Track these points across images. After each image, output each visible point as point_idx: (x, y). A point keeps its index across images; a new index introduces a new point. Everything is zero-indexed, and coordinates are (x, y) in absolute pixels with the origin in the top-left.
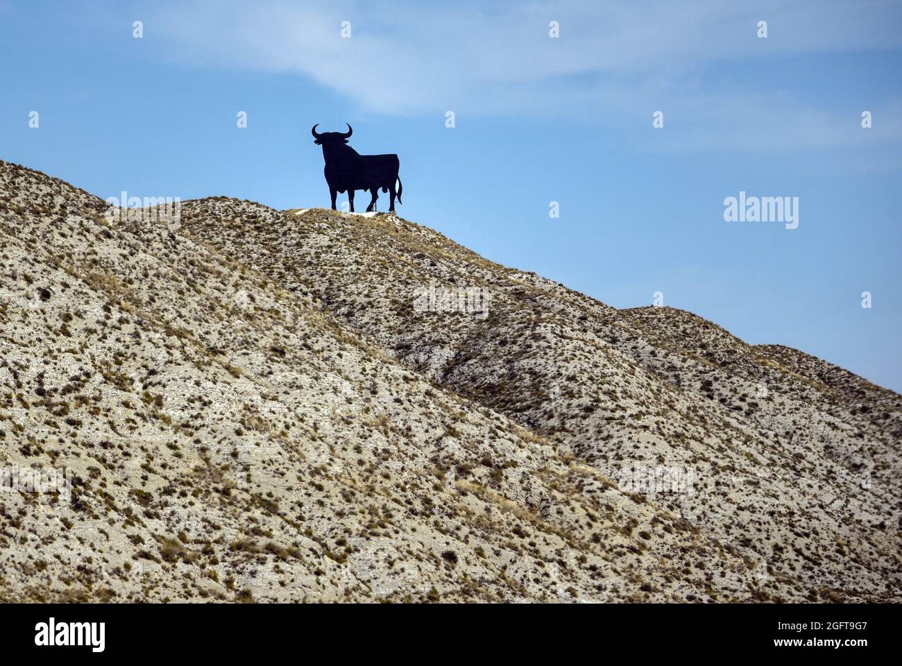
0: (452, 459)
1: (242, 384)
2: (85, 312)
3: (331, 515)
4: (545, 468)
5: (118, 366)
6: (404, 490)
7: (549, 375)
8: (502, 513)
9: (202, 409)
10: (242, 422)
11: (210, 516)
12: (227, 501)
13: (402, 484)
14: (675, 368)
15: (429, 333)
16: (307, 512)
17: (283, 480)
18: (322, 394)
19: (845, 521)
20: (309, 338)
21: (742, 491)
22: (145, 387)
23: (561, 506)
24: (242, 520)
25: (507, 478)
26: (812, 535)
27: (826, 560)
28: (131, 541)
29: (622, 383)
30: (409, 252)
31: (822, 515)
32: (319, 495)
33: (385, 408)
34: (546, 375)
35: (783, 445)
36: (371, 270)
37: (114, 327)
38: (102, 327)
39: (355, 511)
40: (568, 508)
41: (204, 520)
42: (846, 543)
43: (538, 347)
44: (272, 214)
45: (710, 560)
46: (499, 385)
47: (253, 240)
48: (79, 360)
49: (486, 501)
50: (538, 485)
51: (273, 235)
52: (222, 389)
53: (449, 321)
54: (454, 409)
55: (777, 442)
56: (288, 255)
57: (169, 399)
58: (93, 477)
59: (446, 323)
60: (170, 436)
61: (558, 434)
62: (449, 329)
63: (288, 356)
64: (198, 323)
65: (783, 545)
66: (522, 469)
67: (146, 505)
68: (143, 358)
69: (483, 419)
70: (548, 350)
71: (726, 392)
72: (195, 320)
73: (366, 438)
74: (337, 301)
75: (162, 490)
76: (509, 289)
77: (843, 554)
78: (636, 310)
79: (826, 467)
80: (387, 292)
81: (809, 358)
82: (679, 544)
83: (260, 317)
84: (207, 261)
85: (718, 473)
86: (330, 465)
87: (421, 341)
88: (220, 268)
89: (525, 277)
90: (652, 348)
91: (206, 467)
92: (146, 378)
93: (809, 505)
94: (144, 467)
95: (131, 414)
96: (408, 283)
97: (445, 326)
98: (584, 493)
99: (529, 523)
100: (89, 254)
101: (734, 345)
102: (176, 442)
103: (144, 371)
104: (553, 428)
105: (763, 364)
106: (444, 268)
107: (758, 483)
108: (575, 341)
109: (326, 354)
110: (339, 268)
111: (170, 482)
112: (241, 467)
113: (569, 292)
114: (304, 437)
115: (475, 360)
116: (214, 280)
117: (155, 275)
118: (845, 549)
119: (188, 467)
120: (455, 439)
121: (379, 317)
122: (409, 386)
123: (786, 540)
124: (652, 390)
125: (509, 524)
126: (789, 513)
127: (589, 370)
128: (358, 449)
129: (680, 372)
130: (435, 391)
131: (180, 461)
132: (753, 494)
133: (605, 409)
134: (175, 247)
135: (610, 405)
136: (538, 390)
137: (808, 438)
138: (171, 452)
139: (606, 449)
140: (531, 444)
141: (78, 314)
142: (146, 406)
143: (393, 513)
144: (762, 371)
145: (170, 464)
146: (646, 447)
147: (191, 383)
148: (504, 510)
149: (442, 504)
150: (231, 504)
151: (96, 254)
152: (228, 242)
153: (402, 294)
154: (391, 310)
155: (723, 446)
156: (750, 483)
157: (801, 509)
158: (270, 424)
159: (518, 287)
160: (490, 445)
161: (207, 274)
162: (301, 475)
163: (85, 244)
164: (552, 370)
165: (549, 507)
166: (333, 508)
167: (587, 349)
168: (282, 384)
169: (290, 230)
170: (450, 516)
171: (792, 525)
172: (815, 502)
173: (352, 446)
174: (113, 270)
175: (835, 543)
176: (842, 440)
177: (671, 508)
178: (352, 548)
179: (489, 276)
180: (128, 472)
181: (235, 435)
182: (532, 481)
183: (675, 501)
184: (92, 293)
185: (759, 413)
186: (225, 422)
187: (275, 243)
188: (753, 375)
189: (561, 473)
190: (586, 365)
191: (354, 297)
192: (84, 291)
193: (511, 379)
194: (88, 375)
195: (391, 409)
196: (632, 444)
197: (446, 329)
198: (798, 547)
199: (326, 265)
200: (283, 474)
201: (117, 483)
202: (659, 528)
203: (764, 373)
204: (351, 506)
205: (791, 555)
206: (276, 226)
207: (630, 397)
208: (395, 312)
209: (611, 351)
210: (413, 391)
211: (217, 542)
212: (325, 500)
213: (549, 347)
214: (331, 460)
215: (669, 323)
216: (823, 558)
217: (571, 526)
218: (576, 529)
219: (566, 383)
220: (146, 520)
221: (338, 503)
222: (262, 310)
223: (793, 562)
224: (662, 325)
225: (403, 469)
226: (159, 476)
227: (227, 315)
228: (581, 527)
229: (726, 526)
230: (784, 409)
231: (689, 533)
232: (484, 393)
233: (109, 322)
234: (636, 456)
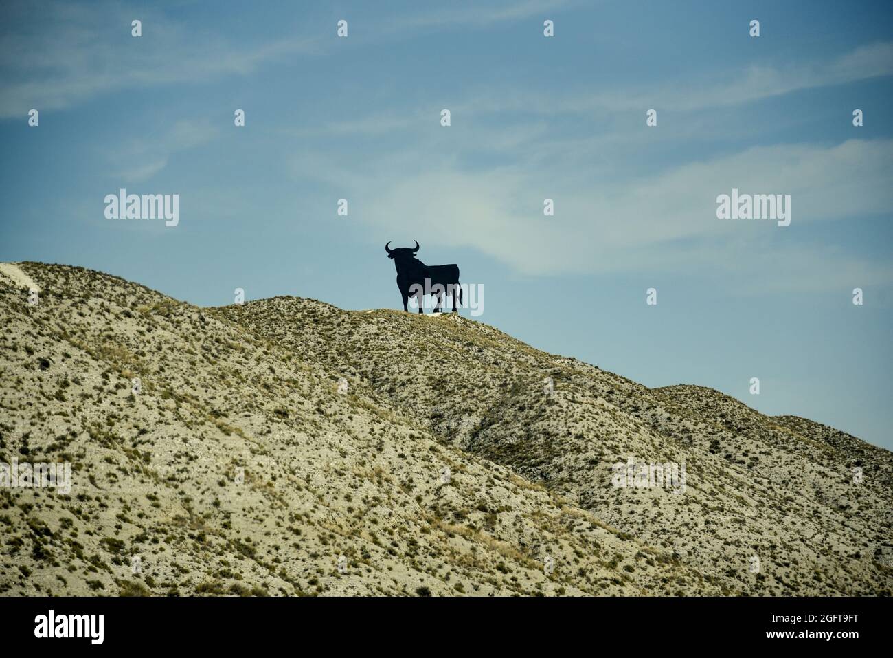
0: (450, 506)
1: (233, 440)
2: (83, 379)
3: (306, 556)
4: (539, 511)
5: (109, 427)
6: (391, 533)
7: (561, 435)
8: (487, 552)
9: (188, 464)
10: (227, 474)
11: (179, 561)
12: (200, 546)
13: (390, 528)
14: (688, 430)
15: (459, 403)
16: (283, 555)
17: (262, 526)
18: (317, 449)
19: (823, 552)
20: (323, 404)
21: (729, 528)
22: (135, 445)
23: (551, 545)
24: (213, 564)
25: (500, 521)
26: (792, 565)
27: (804, 586)
28: (90, 587)
29: (625, 439)
30: (460, 341)
31: (802, 547)
32: (295, 539)
33: (390, 463)
34: (558, 434)
35: (776, 490)
36: (412, 353)
37: (110, 392)
38: (98, 392)
39: (329, 552)
40: (557, 546)
41: (173, 565)
42: (823, 571)
43: (551, 411)
44: (329, 308)
45: (689, 589)
46: (518, 445)
47: (311, 331)
48: (68, 421)
49: (472, 541)
50: (530, 527)
51: (329, 327)
52: (209, 445)
53: (477, 393)
54: (455, 462)
55: (771, 488)
56: (341, 343)
57: (157, 455)
58: (64, 527)
59: (475, 394)
60: (150, 488)
61: (566, 484)
62: (477, 399)
63: (291, 417)
64: (204, 389)
65: (765, 575)
66: (515, 513)
67: (116, 552)
68: (135, 419)
69: (482, 470)
70: (560, 414)
71: (731, 449)
72: (202, 386)
73: (357, 488)
74: (381, 380)
75: (135, 537)
76: (549, 370)
77: (820, 580)
78: (667, 389)
79: (813, 508)
80: (425, 370)
81: (817, 425)
82: (661, 575)
83: (277, 386)
84: (233, 339)
85: (708, 513)
86: (313, 511)
87: (452, 411)
88: (246, 345)
89: (566, 361)
90: (669, 415)
91: (188, 515)
92: (136, 437)
93: (790, 539)
94: (119, 517)
95: (113, 469)
96: (443, 362)
97: (474, 396)
98: (574, 533)
99: (512, 560)
100: (105, 331)
101: (749, 414)
102: (156, 493)
103: (135, 431)
104: (562, 479)
105: (772, 429)
106: (490, 354)
107: (744, 521)
108: (584, 405)
109: (338, 417)
110: (384, 352)
111: (145, 530)
112: (222, 515)
113: (603, 373)
114: (290, 487)
115: (498, 425)
116: (238, 355)
117: (169, 349)
118: (823, 576)
119: (167, 516)
120: (454, 488)
121: (417, 392)
122: (415, 443)
123: (767, 569)
124: (653, 445)
125: (494, 562)
126: (771, 546)
127: (595, 429)
128: (348, 498)
129: (692, 434)
130: (439, 447)
131: (158, 511)
132: (739, 531)
133: (608, 462)
134: (203, 327)
135: (613, 458)
136: (550, 447)
137: (802, 485)
138: (150, 502)
139: (608, 495)
140: (526, 491)
141: (76, 381)
142: (131, 461)
143: (371, 553)
144: (772, 434)
145: (147, 513)
146: (643, 493)
147: (178, 441)
148: (490, 549)
149: (427, 545)
150: (203, 549)
151: (112, 330)
152: (288, 333)
153: (438, 371)
154: (427, 385)
155: (715, 490)
156: (736, 521)
157: (784, 543)
158: (256, 476)
159: (556, 369)
160: (487, 493)
161: (231, 350)
162: (280, 521)
163: (103, 322)
164: (563, 430)
165: (539, 546)
166: (308, 550)
167: (595, 411)
168: (279, 442)
169: (343, 321)
170: (433, 555)
171: (774, 557)
172: (797, 536)
173: (343, 495)
174: (127, 345)
175: (813, 571)
176: (831, 486)
177: (664, 545)
178: (323, 587)
179: (532, 360)
180: (102, 522)
181: (218, 487)
182: (524, 523)
183: (668, 539)
184: (92, 362)
185: (760, 466)
186: (210, 474)
187: (330, 333)
188: (765, 438)
189: (553, 515)
190: (593, 425)
191: (395, 376)
192: (85, 360)
193: (528, 439)
194: (74, 434)
195: (395, 464)
196: (631, 490)
197: (475, 399)
198: (778, 575)
199: (373, 350)
200: (262, 521)
201: (88, 533)
202: (643, 562)
203: (774, 436)
204: (327, 548)
205: (773, 582)
206: (332, 319)
207: (632, 451)
208: (431, 387)
209: (619, 413)
210: (418, 447)
211: (183, 585)
212: (301, 543)
213: (561, 411)
214: (315, 507)
215: (694, 398)
216: (801, 584)
217: (560, 563)
218: (563, 565)
219: (574, 441)
220: (113, 567)
221: (314, 545)
222: (281, 380)
223: (773, 589)
224: (689, 400)
225: (390, 514)
226: (133, 525)
227: (237, 382)
228: (568, 563)
229: (714, 559)
230: (781, 461)
231: (671, 565)
232: (505, 452)
233: (106, 388)
234: (634, 500)
